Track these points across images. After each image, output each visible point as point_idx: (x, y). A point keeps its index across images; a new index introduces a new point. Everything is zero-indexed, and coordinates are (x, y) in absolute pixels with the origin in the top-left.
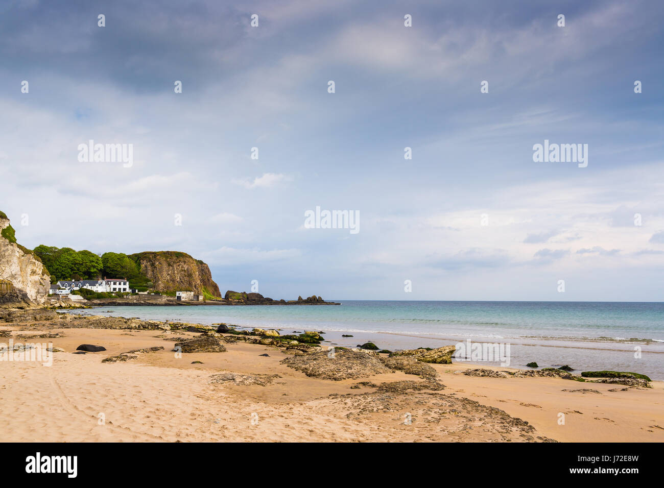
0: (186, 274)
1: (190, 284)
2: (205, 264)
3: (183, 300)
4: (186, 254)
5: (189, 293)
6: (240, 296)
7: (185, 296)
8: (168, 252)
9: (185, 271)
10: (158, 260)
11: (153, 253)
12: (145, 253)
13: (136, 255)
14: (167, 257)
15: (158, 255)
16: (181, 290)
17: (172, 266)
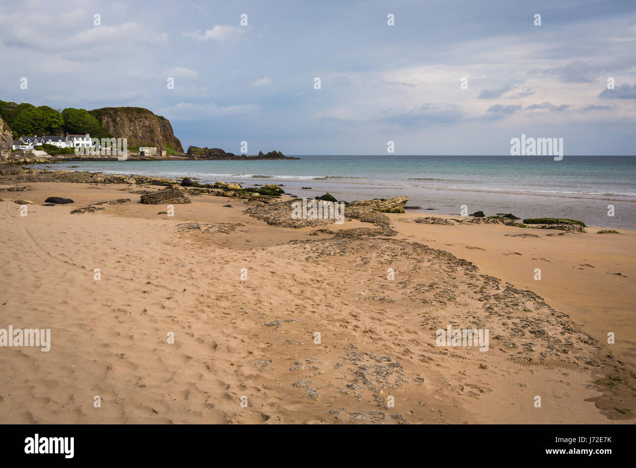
0: (148, 130)
1: (153, 140)
2: (167, 120)
3: (146, 155)
4: (147, 110)
5: (151, 148)
6: (202, 151)
7: (148, 151)
8: (128, 108)
9: (147, 127)
10: (119, 116)
11: (114, 109)
12: (105, 109)
13: (96, 111)
14: (128, 113)
15: (119, 111)
16: (144, 146)
17: (133, 122)
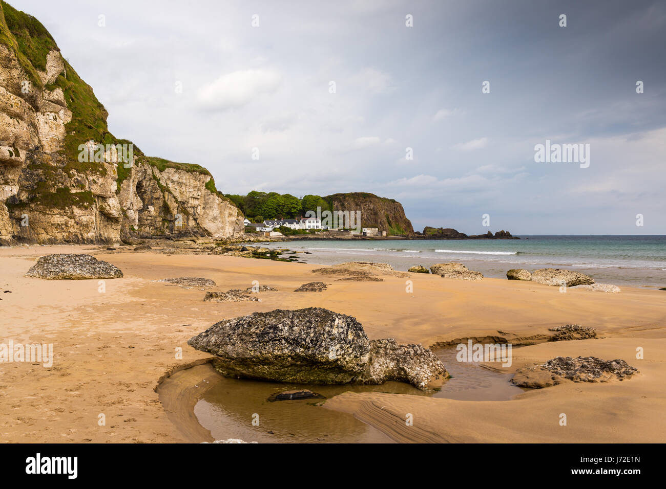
0: (372, 212)
1: (376, 221)
2: (397, 202)
3: (368, 235)
4: (372, 194)
5: (373, 229)
6: (435, 231)
7: (369, 232)
8: (356, 193)
9: (371, 210)
10: (347, 201)
11: (343, 195)
12: (336, 195)
13: (329, 197)
14: (354, 198)
15: (347, 196)
16: (367, 227)
17: (359, 206)
